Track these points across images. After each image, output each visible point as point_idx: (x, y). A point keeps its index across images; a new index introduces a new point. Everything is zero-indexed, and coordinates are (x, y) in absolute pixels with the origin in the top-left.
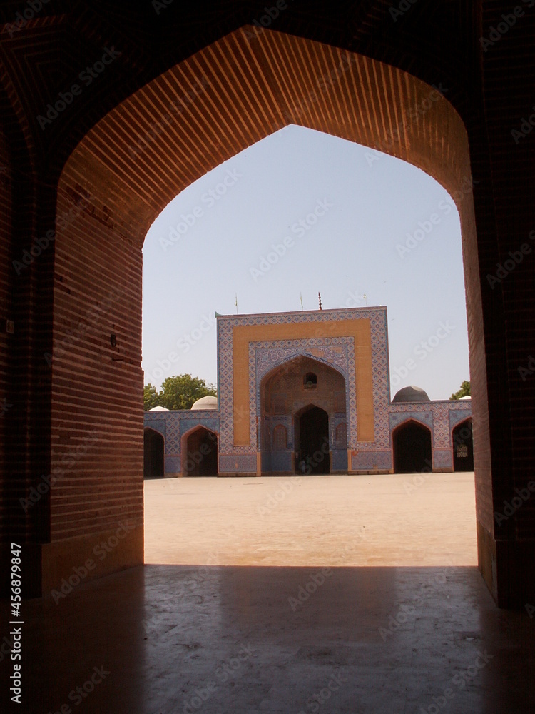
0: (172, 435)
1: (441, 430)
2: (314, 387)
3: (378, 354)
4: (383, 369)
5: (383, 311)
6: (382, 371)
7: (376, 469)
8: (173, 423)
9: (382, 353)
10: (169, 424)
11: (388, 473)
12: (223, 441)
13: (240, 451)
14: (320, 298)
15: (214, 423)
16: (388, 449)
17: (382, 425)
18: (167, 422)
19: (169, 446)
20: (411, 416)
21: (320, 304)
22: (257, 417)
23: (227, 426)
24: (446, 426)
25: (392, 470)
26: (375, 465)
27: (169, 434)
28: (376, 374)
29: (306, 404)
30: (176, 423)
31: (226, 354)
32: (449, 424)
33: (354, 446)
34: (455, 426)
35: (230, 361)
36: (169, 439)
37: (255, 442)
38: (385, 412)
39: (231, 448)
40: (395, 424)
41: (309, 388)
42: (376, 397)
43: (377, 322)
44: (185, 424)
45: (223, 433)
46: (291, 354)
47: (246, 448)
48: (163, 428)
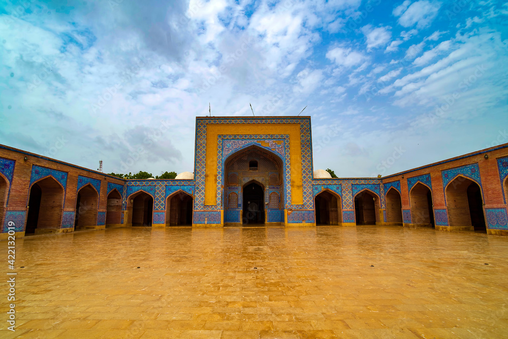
0: (160, 196)
1: (347, 198)
5: (308, 119)
6: (308, 158)
7: (304, 223)
8: (161, 188)
9: (308, 146)
10: (158, 189)
12: (197, 202)
15: (191, 189)
16: (312, 209)
17: (308, 193)
19: (157, 205)
20: (327, 188)
22: (222, 185)
23: (200, 191)
25: (315, 224)
26: (303, 220)
27: (157, 196)
28: (304, 159)
30: (163, 188)
31: (202, 142)
32: (353, 194)
33: (289, 207)
34: (356, 195)
35: (204, 147)
36: (157, 199)
37: (220, 203)
38: (310, 184)
39: (202, 206)
40: (317, 193)
41: (253, 169)
42: (304, 175)
43: (305, 126)
44: (170, 190)
45: (197, 196)
46: (246, 144)
47: (213, 207)
48: (153, 192)
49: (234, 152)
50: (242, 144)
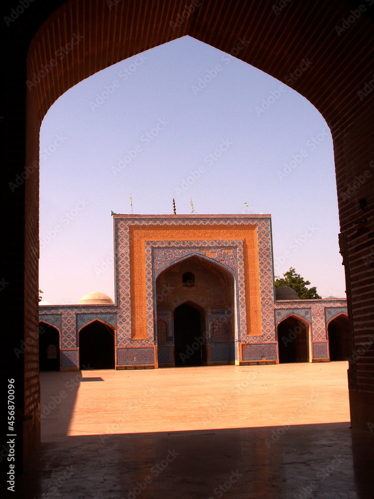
0: (69, 329)
1: (319, 325)
2: (193, 286)
3: (264, 256)
4: (269, 270)
5: (267, 219)
6: (268, 272)
7: (264, 360)
8: (69, 318)
9: (268, 256)
10: (66, 318)
11: (275, 363)
12: (121, 335)
13: (138, 345)
14: (174, 204)
15: (111, 317)
16: (274, 342)
17: (268, 320)
18: (63, 316)
19: (66, 341)
20: (293, 313)
21: (175, 210)
22: (154, 312)
23: (124, 320)
24: (323, 321)
25: (278, 361)
26: (262, 357)
27: (65, 328)
28: (263, 274)
29: (185, 301)
30: (72, 318)
31: (123, 252)
32: (325, 320)
33: (244, 339)
34: (330, 321)
35: (126, 258)
36: (65, 333)
37: (153, 336)
38: (271, 309)
39: (128, 342)
40: (280, 319)
41: (187, 286)
42: (263, 296)
43: (263, 229)
44: (82, 319)
45: (120, 326)
46: (185, 254)
47: (143, 342)
48: (59, 322)
49: (168, 265)
50: (179, 256)
